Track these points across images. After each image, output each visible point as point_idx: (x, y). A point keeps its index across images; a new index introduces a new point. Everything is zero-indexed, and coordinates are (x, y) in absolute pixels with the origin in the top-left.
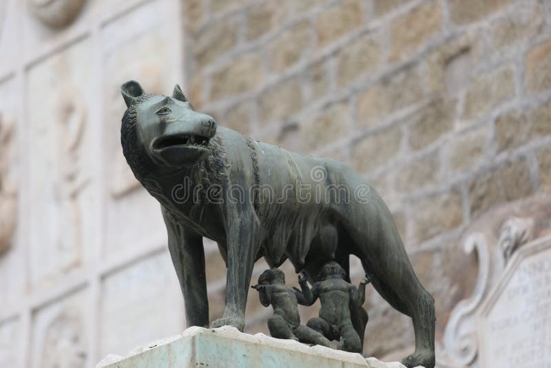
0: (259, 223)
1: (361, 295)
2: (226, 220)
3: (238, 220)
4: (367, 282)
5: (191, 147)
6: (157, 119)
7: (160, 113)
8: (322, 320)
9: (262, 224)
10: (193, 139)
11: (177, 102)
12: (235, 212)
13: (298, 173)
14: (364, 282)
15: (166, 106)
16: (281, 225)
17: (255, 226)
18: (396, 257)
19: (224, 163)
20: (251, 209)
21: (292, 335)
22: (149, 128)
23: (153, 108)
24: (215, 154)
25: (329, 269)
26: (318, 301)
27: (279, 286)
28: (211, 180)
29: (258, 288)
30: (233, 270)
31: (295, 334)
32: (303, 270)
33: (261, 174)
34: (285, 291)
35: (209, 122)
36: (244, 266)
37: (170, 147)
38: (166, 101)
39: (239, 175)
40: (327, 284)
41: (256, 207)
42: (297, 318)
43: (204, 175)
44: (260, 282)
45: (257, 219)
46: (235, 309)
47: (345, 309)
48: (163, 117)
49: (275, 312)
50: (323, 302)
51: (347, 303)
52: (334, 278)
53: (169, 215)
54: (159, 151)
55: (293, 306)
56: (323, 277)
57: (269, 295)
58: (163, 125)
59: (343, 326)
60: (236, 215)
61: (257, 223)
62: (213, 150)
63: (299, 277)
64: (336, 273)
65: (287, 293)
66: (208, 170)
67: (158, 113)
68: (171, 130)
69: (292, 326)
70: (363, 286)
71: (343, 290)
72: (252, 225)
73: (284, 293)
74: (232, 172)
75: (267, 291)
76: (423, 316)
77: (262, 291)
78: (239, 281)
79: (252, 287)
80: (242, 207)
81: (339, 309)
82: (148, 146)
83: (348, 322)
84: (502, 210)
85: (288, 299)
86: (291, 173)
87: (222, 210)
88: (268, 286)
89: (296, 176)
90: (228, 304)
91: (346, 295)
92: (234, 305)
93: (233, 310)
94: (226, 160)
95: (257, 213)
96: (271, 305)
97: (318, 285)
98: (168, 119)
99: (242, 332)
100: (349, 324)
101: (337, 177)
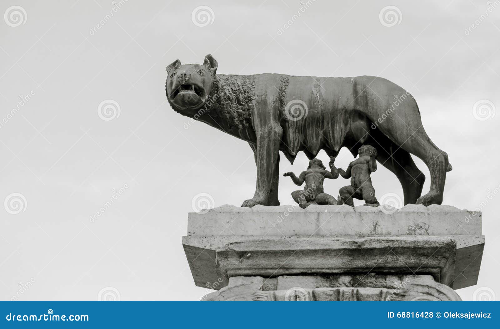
6: (170, 81)
15: (176, 71)
16: (311, 129)
19: (252, 97)
20: (270, 123)
28: (244, 110)
33: (287, 98)
37: (176, 97)
38: (177, 67)
39: (262, 102)
47: (361, 176)
48: (172, 79)
58: (172, 84)
59: (362, 188)
64: (363, 153)
66: (240, 104)
74: (257, 102)
80: (263, 123)
81: (358, 176)
94: (254, 95)
100: (367, 185)
101: (362, 87)
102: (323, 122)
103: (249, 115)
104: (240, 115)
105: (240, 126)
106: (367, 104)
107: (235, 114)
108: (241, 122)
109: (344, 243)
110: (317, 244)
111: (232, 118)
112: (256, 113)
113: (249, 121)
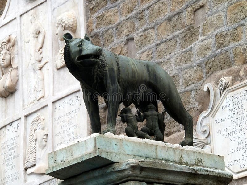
0: (120, 89)
1: (163, 117)
2: (107, 88)
3: (112, 88)
4: (165, 112)
5: (92, 60)
6: (78, 49)
7: (79, 46)
8: (147, 128)
9: (121, 89)
10: (93, 57)
11: (86, 41)
12: (111, 85)
13: (135, 67)
14: (164, 112)
15: (82, 43)
17: (118, 90)
18: (177, 101)
19: (106, 65)
20: (117, 84)
21: (135, 135)
22: (75, 52)
23: (76, 44)
24: (102, 61)
25: (149, 106)
26: (145, 120)
27: (129, 115)
28: (100, 72)
29: (121, 116)
30: (110, 109)
31: (136, 134)
32: (139, 108)
33: (121, 69)
34: (131, 117)
35: (99, 49)
36: (115, 107)
37: (84, 60)
38: (82, 41)
39: (112, 69)
40: (149, 113)
41: (119, 82)
42: (137, 127)
43: (98, 70)
44: (121, 113)
45: (119, 87)
46: (112, 125)
47: (156, 123)
48: (81, 48)
49: (128, 126)
50: (147, 121)
51: (157, 121)
52: (151, 110)
53: (83, 86)
54: (79, 61)
55: (135, 123)
56: (147, 110)
57: (125, 118)
58: (81, 51)
59: (156, 130)
60: (111, 86)
61: (119, 89)
62: (101, 60)
63: (137, 110)
64: (152, 108)
65: (133, 118)
66: (99, 68)
67: (78, 46)
68: (84, 53)
69: (135, 131)
70: (163, 113)
71: (155, 115)
72: (117, 90)
73: (131, 118)
74: (109, 68)
75: (124, 117)
76: (188, 125)
77: (122, 117)
78: (113, 114)
79: (118, 116)
80: (113, 83)
81: (154, 123)
82: (75, 60)
83: (158, 128)
84: (219, 73)
85: (133, 120)
86: (133, 68)
87: (105, 84)
88: (124, 115)
89: (135, 69)
90: (109, 123)
91: (157, 117)
92: (111, 123)
93: (110, 125)
94: (106, 64)
95: (119, 85)
96: (126, 123)
97: (145, 113)
98: (82, 48)
99: (115, 134)
100: (158, 129)
101: (152, 69)
102: (136, 86)
103: (103, 75)
104: (98, 74)
105: (95, 81)
106: (156, 79)
107: (96, 74)
108: (97, 78)
109: (189, 169)
110: (178, 168)
111: (94, 75)
112: (108, 75)
113: (102, 79)
